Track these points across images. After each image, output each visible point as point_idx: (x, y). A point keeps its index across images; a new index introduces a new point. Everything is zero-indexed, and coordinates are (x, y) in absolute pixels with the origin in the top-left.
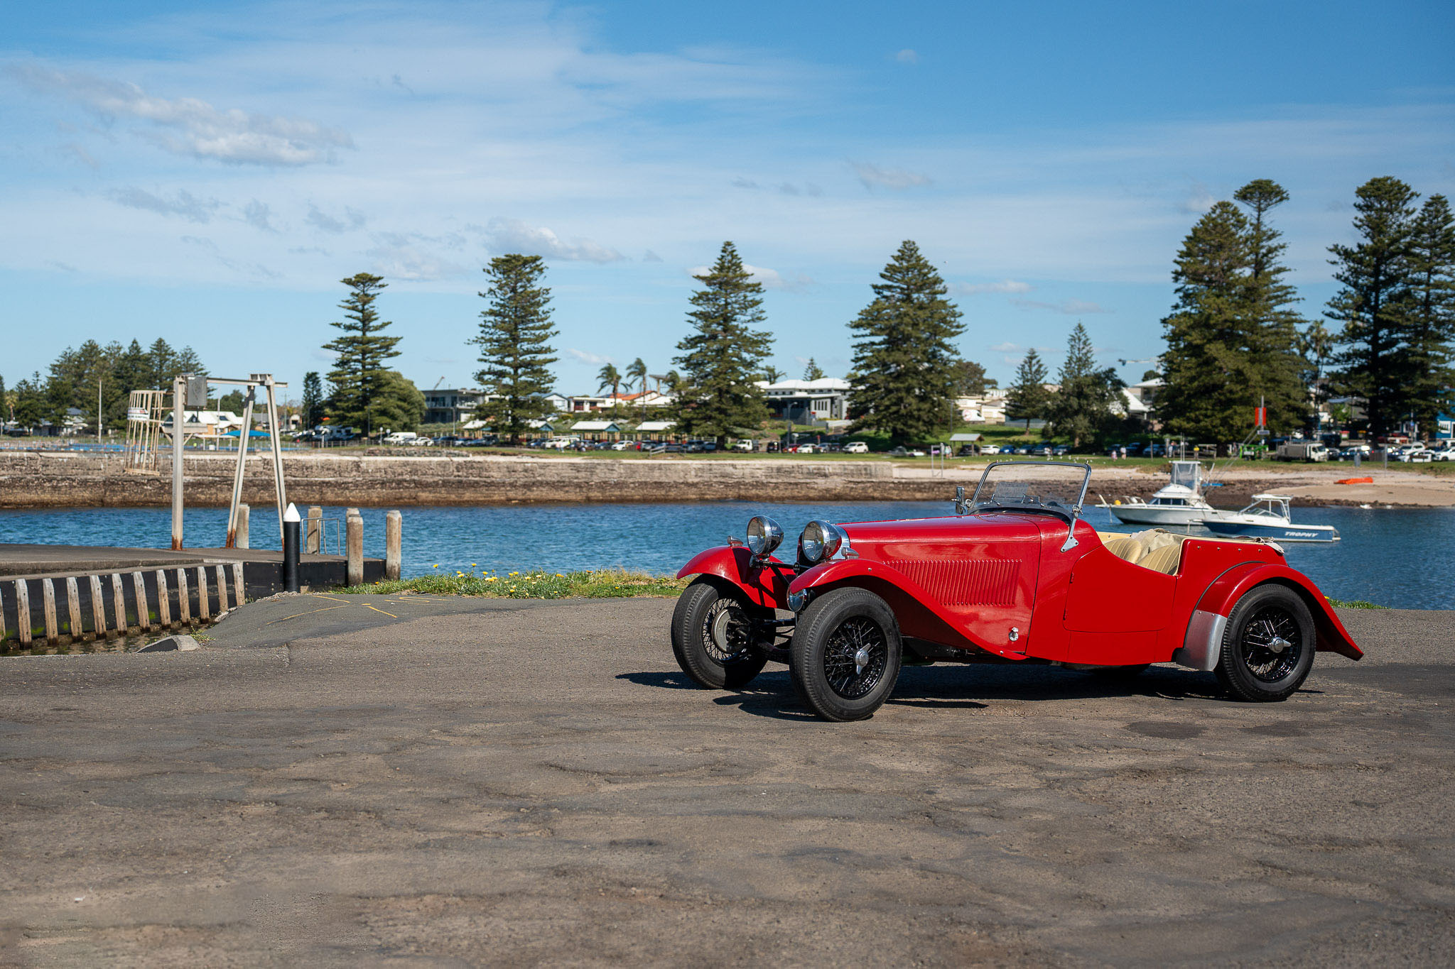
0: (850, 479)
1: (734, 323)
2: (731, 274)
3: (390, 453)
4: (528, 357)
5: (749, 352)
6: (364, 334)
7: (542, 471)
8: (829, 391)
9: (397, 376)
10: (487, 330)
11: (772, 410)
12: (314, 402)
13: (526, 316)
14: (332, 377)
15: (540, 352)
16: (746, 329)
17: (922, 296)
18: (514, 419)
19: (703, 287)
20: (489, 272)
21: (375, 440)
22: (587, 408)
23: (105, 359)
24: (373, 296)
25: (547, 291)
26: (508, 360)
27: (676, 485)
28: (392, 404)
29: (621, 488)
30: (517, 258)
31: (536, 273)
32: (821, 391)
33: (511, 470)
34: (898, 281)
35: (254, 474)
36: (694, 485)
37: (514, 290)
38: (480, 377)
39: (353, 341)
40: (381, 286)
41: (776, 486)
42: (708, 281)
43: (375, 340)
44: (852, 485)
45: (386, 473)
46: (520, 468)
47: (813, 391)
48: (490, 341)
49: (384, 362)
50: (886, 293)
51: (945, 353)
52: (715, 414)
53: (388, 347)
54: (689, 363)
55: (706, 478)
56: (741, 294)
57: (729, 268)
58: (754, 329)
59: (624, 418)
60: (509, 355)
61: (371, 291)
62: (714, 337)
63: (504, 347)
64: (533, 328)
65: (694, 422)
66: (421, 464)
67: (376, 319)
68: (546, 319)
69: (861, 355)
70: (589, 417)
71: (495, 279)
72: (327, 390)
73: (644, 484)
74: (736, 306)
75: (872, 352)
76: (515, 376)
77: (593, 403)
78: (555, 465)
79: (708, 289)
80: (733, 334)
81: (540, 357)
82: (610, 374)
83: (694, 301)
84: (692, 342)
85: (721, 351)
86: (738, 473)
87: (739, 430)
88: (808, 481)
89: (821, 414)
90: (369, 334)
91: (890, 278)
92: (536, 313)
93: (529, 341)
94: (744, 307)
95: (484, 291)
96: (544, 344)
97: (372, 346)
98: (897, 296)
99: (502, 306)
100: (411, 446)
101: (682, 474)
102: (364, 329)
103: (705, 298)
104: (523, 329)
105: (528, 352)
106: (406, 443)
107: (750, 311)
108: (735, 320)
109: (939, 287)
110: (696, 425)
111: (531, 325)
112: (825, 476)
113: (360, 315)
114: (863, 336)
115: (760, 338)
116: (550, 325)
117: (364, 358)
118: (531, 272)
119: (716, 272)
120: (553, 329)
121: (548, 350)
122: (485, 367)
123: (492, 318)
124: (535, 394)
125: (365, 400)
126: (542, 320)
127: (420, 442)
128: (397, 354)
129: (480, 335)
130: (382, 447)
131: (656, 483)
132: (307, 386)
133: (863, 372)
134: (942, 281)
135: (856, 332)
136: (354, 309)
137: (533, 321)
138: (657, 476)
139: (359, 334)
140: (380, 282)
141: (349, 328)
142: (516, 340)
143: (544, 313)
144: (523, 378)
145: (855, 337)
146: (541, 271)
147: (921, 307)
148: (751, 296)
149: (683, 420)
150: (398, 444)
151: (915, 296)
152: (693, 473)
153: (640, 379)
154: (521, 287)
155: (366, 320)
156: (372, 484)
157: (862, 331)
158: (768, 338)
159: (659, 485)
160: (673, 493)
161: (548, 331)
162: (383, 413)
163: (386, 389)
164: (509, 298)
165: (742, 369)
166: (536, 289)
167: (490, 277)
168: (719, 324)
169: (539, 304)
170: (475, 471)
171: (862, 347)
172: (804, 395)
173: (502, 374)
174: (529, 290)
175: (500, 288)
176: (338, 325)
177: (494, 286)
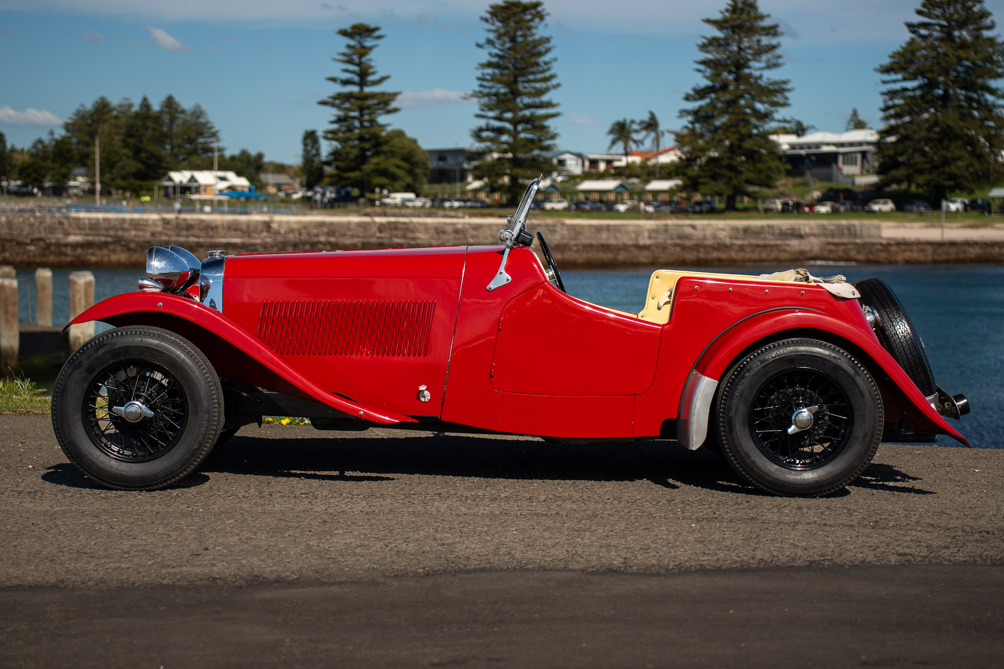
0: (830, 240)
1: (747, 71)
2: (744, 17)
3: (385, 215)
4: (527, 113)
5: (762, 102)
6: (362, 89)
7: (474, 233)
8: (860, 144)
9: (400, 134)
10: (485, 83)
11: (789, 167)
12: (313, 162)
13: (527, 67)
14: (331, 135)
15: (542, 105)
16: (761, 77)
17: (964, 33)
18: (514, 179)
19: (714, 32)
20: (486, 20)
21: (372, 202)
22: (602, 166)
23: (116, 117)
24: (371, 48)
25: (548, 40)
26: (509, 115)
27: (625, 247)
28: (392, 164)
29: (562, 251)
30: (517, 5)
31: (537, 20)
32: (851, 144)
33: (439, 231)
34: (937, 17)
35: (153, 234)
36: (646, 247)
37: (513, 39)
38: (477, 134)
39: (348, 97)
40: (379, 37)
41: (742, 248)
42: (719, 24)
43: (373, 96)
44: (832, 247)
45: (300, 234)
46: (449, 229)
47: (842, 145)
48: (488, 95)
49: (382, 119)
50: (923, 32)
51: (990, 98)
52: (725, 172)
53: (386, 103)
54: (699, 116)
55: (661, 239)
56: (755, 38)
57: (742, 10)
58: (769, 76)
59: (637, 176)
60: (509, 110)
61: (368, 43)
62: (724, 87)
63: (503, 101)
64: (535, 81)
65: (702, 180)
66: (340, 225)
67: (374, 73)
68: (548, 69)
69: (890, 103)
70: (601, 177)
71: (493, 28)
72: (326, 148)
73: (589, 247)
74: (750, 51)
75: (904, 98)
76: (514, 134)
77: (609, 162)
78: (490, 226)
79: (719, 34)
80: (748, 83)
81: (541, 112)
82: (621, 131)
83: (704, 47)
84: (700, 93)
85: (732, 103)
86: (698, 234)
87: (751, 189)
88: (779, 242)
89: (848, 170)
90: (367, 90)
91: (928, 15)
92: (537, 64)
93: (529, 95)
94: (760, 51)
95: (482, 41)
96: (545, 98)
97: (370, 102)
98: (936, 34)
99: (500, 57)
100: (408, 207)
101: (633, 236)
102: (362, 83)
103: (715, 44)
104: (523, 82)
105: (528, 106)
106: (403, 205)
107: (764, 57)
108: (749, 67)
109: (987, 21)
110: (704, 184)
111: (531, 77)
112: (800, 237)
113: (356, 68)
114: (894, 81)
115: (776, 87)
116: (552, 77)
117: (362, 115)
118: (531, 20)
119: (727, 14)
120: (554, 82)
121: (549, 105)
122: (482, 123)
123: (489, 71)
124: (536, 152)
125: (362, 159)
126: (543, 72)
127: (419, 203)
128: (396, 110)
129: (477, 89)
130: (378, 210)
131: (602, 245)
132: (305, 145)
133: (893, 122)
134: (989, 14)
135: (886, 77)
136: (350, 62)
137: (533, 73)
138: (604, 238)
139: (355, 89)
140: (377, 33)
141: (346, 82)
142: (515, 93)
143: (545, 63)
144: (523, 135)
145: (884, 82)
146: (542, 18)
147: (964, 45)
148: (765, 41)
149: (690, 178)
150: (396, 206)
151: (956, 33)
152: (646, 234)
153: (653, 135)
154: (522, 36)
155: (363, 74)
156: (283, 246)
157: (893, 76)
158: (785, 87)
159: (606, 247)
160: (622, 256)
161: (549, 84)
162: (384, 173)
163: (385, 148)
164: (509, 49)
165: (754, 121)
166: (537, 37)
167: (488, 26)
168: (730, 72)
169: (540, 54)
170: (399, 233)
171: (892, 94)
172: (832, 149)
173: (500, 131)
174: (530, 39)
175: (499, 37)
176: (333, 80)
177: (492, 36)
